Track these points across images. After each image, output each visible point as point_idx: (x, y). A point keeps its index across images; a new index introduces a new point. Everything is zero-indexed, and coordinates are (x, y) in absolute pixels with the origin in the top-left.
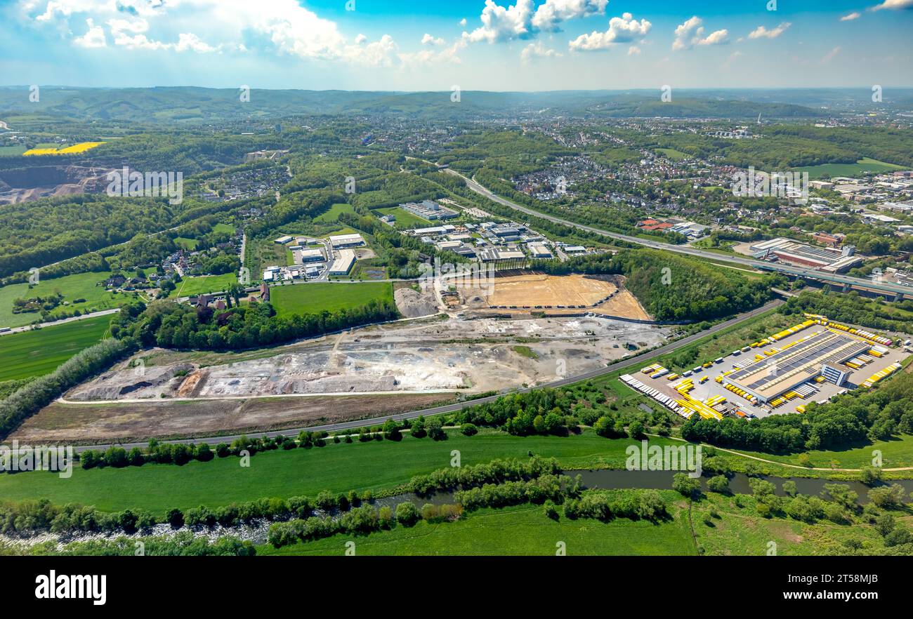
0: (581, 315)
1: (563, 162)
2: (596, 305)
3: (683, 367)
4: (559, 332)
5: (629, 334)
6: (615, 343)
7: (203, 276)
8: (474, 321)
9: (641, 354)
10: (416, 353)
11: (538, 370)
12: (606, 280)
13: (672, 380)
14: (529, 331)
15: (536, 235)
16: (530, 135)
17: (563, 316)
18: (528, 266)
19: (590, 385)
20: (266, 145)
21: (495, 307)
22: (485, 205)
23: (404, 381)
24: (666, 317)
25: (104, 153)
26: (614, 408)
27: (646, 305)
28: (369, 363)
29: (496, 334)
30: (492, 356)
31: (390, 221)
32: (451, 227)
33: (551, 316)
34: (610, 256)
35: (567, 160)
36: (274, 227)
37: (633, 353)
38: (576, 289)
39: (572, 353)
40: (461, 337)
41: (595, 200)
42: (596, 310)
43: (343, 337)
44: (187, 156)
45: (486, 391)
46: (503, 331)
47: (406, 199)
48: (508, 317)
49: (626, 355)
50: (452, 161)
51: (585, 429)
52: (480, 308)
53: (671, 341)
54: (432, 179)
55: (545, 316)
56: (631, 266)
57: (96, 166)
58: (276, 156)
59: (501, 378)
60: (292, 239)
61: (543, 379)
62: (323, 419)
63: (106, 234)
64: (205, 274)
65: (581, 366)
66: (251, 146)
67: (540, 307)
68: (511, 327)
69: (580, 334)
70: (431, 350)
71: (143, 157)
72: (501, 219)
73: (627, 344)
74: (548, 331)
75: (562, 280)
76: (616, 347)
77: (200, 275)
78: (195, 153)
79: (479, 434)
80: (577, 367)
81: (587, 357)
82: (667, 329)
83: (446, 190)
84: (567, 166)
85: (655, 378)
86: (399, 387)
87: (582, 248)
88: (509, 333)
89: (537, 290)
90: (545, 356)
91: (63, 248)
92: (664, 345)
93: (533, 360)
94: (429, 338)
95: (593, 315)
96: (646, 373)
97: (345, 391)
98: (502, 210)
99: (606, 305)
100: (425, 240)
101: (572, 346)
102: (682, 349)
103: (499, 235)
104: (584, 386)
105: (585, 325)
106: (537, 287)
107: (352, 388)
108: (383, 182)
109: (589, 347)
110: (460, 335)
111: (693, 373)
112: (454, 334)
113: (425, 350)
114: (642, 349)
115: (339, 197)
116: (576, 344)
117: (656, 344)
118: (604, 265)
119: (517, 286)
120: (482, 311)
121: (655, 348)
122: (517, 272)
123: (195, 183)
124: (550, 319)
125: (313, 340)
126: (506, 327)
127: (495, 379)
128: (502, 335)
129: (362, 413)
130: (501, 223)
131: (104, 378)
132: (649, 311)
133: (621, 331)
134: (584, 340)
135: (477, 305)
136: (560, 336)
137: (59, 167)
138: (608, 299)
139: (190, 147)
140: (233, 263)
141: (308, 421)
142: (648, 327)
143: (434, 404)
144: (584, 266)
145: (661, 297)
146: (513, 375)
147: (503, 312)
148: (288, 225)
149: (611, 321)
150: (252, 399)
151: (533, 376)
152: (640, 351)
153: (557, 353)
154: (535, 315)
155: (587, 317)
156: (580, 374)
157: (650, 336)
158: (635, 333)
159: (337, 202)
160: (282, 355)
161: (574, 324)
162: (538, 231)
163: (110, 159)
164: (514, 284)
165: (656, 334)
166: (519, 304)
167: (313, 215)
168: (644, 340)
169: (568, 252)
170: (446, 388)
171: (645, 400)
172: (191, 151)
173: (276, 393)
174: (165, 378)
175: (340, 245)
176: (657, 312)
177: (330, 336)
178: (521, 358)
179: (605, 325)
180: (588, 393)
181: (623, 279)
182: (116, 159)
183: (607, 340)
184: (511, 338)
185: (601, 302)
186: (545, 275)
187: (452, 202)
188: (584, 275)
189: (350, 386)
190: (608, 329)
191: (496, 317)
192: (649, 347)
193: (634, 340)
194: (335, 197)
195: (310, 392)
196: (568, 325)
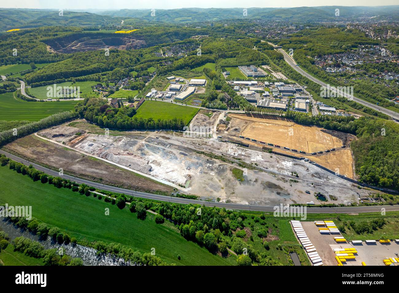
0: (298, 159)
1: (363, 49)
2: (315, 154)
3: (358, 233)
4: (273, 167)
5: (328, 185)
6: (308, 189)
7: (128, 90)
8: (225, 143)
9: (325, 206)
10: (178, 155)
11: (236, 191)
12: (337, 136)
13: (339, 242)
14: (252, 160)
15: (307, 95)
16: (350, 31)
17: (284, 155)
18: (284, 115)
19: (263, 218)
20: (201, 33)
21: (243, 138)
22: (286, 72)
23: (156, 170)
24: (370, 181)
25: (137, 33)
26: (267, 248)
27: (358, 165)
28: (151, 153)
29: (230, 155)
30: (216, 171)
31: (227, 75)
32: (256, 82)
33: (276, 153)
34: (353, 119)
35: (366, 47)
36: (171, 71)
37: (319, 203)
38: (309, 138)
39: (271, 186)
40: (209, 151)
41: (370, 77)
42: (313, 158)
43: (153, 134)
44: (167, 36)
45: (192, 194)
46: (236, 155)
47: (244, 63)
48: (247, 146)
49: (312, 202)
50: (285, 44)
51: (232, 255)
52: (235, 136)
53: (362, 204)
54: (266, 54)
55: (271, 152)
56: (364, 131)
57: (133, 38)
58: (200, 38)
59: (209, 188)
60: (175, 78)
61: (233, 199)
62: (101, 179)
63: (109, 66)
64: (129, 89)
65: (269, 199)
66: (194, 33)
67: (272, 145)
68: (243, 153)
69: (286, 173)
70: (186, 155)
71: (149, 36)
72: (290, 81)
73: (319, 193)
74: (265, 163)
75: (303, 128)
76: (308, 193)
77: (127, 89)
78: (171, 35)
79: (164, 225)
80: (265, 199)
81: (278, 194)
82: (366, 192)
83: (270, 60)
84: (364, 52)
85: (322, 233)
86: (151, 173)
87: (334, 109)
88: (239, 158)
89: (280, 132)
90: (248, 182)
91: (91, 70)
92: (352, 205)
93: (238, 182)
94: (192, 147)
95: (308, 161)
96: (318, 226)
97: (126, 166)
98: (294, 76)
99: (323, 156)
100: (236, 88)
101: (274, 181)
102: (369, 216)
103: (280, 91)
104: (258, 216)
105: (296, 167)
106: (281, 130)
107: (130, 165)
108: (238, 54)
109: (286, 186)
110: (210, 150)
111: (364, 243)
112: (206, 149)
113: (183, 154)
114: (330, 202)
115: (212, 59)
116: (278, 179)
117: (345, 202)
118: (342, 125)
119: (269, 126)
120: (234, 138)
121: (343, 206)
122: (275, 117)
123: (158, 48)
124: (273, 155)
125: (139, 132)
126: (240, 152)
127: (205, 187)
128: (234, 158)
129: (119, 183)
130: (289, 84)
131: (53, 128)
132: (357, 171)
133: (322, 181)
134: (287, 179)
135: (234, 133)
136: (271, 169)
137: (121, 38)
138: (328, 151)
139: (170, 33)
140: (140, 86)
141: (95, 178)
142: (349, 184)
143: (157, 191)
144: (326, 122)
145: (373, 164)
146: (216, 189)
147: (245, 142)
148: (178, 71)
149: (319, 170)
150: (89, 156)
151: (229, 194)
152: (326, 203)
153: (259, 182)
154: (265, 149)
155: (303, 161)
156: (263, 205)
157: (345, 193)
158: (333, 186)
159: (210, 62)
160: (120, 136)
161: (288, 164)
162: (310, 92)
163: (138, 36)
164: (267, 125)
165: (353, 192)
166: (259, 139)
167: (192, 67)
168: (337, 194)
169: (321, 110)
170: (173, 182)
171: (300, 251)
172: (170, 34)
173: (99, 157)
174: (71, 134)
175: (192, 84)
176: (363, 175)
177: (148, 132)
178: (232, 178)
179: (312, 171)
180: (257, 224)
181: (353, 138)
182: (140, 36)
183: (305, 184)
184: (237, 161)
185: (321, 153)
186: (293, 123)
187: (269, 68)
188: (323, 129)
189: (129, 164)
190: (313, 175)
191: (239, 144)
192: (336, 203)
193: (328, 191)
194: (210, 59)
195: (112, 161)
196: (283, 163)
